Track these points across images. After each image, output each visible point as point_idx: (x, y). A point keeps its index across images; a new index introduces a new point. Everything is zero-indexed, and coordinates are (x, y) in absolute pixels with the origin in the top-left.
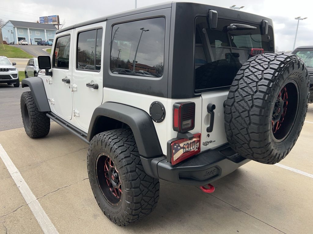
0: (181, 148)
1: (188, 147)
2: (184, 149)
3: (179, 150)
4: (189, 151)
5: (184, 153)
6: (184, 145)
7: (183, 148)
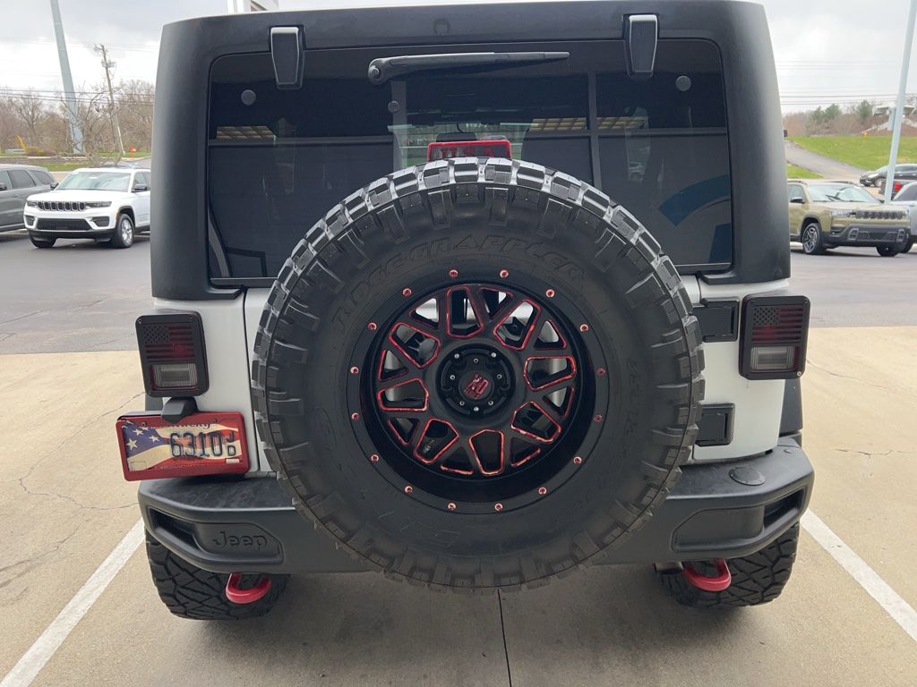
0: (163, 441)
1: (192, 445)
2: (177, 448)
3: (152, 445)
4: (199, 458)
5: (176, 458)
6: (172, 435)
7: (172, 443)
